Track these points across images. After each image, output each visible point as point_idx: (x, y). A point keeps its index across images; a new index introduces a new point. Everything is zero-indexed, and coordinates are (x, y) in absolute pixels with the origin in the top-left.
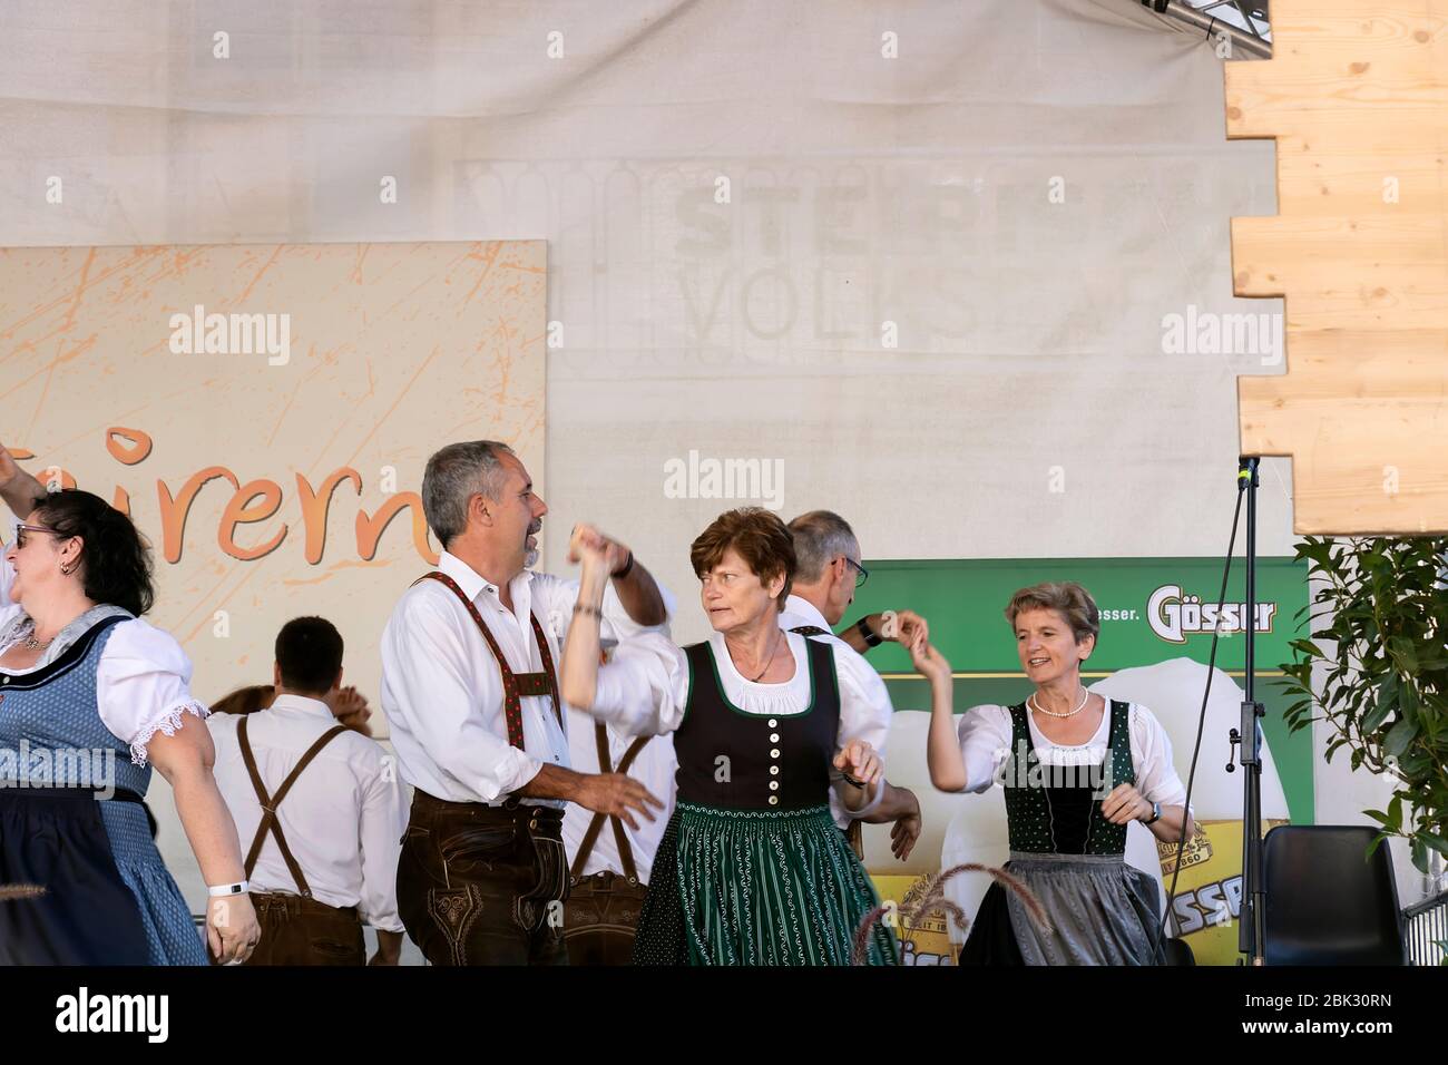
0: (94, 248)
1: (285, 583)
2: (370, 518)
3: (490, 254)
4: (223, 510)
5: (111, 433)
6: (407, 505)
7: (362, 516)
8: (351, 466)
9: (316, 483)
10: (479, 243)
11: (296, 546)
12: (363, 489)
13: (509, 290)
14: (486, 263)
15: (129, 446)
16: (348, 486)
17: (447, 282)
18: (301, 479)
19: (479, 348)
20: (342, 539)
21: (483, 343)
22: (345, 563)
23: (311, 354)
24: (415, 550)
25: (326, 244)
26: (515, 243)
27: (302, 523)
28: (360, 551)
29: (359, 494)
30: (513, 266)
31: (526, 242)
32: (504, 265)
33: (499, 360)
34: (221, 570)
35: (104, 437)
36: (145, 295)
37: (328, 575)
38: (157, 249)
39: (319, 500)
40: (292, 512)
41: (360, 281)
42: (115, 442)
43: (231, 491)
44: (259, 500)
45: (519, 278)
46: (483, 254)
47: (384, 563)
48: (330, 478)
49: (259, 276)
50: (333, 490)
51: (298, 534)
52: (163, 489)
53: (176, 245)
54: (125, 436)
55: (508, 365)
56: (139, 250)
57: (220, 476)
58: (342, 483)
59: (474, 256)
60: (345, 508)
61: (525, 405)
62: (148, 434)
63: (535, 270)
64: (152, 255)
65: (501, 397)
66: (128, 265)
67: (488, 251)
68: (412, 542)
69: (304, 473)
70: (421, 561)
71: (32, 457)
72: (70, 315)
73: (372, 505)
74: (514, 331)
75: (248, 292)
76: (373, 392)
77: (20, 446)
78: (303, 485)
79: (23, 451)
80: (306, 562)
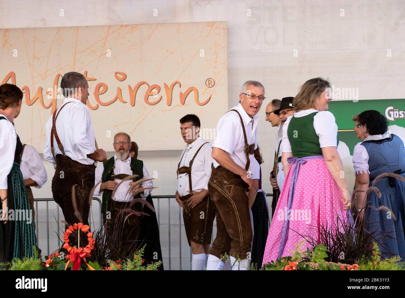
0: (110, 26)
1: (162, 111)
2: (183, 94)
4: (145, 92)
5: (116, 73)
6: (192, 90)
7: (181, 94)
8: (178, 81)
9: (169, 85)
10: (209, 22)
11: (164, 101)
12: (181, 86)
13: (217, 34)
14: (211, 27)
15: (121, 76)
16: (177, 85)
17: (202, 32)
18: (165, 84)
19: (210, 49)
20: (176, 99)
21: (211, 48)
22: (177, 106)
23: (167, 52)
24: (195, 102)
25: (170, 23)
26: (219, 22)
27: (166, 96)
28: (181, 102)
29: (180, 87)
30: (218, 28)
31: (221, 22)
32: (216, 28)
33: (215, 52)
34: (145, 108)
35: (114, 74)
36: (124, 38)
37: (172, 109)
38: (126, 26)
39: (170, 89)
40: (163, 92)
41: (179, 33)
42: (117, 76)
43: (147, 87)
44: (155, 90)
45: (220, 31)
46: (210, 25)
47: (187, 105)
48: (173, 84)
49: (153, 32)
50: (174, 86)
51: (165, 98)
52: (130, 87)
53: (131, 25)
54: (120, 74)
55: (218, 53)
56: (122, 26)
57: (144, 84)
58: (176, 85)
59: (208, 25)
60: (177, 91)
61: (222, 64)
62: (126, 73)
63: (224, 29)
65: (216, 62)
66: (119, 30)
67: (212, 24)
68: (194, 100)
69: (166, 83)
70: (197, 104)
71: (96, 80)
72: (104, 43)
73: (184, 90)
74: (219, 45)
75: (150, 36)
76: (183, 61)
77: (93, 77)
78: (166, 85)
79: (94, 78)
80: (167, 105)
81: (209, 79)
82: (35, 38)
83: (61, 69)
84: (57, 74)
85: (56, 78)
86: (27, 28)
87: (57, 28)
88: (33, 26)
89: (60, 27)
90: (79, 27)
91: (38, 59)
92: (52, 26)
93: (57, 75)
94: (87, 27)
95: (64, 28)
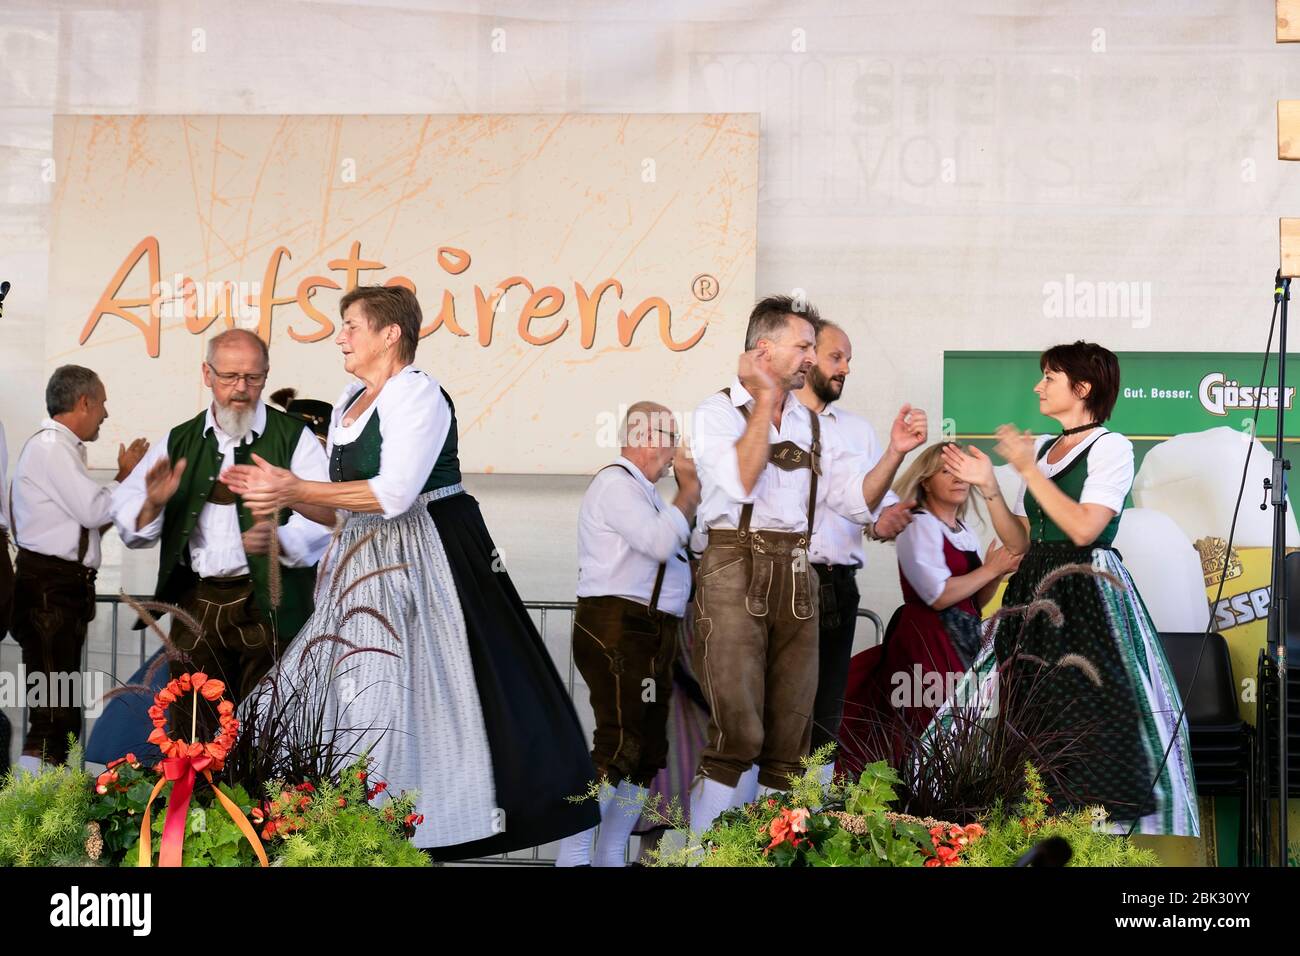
0: (429, 116)
1: (566, 362)
2: (628, 316)
3: (718, 123)
4: (522, 307)
5: (442, 251)
6: (654, 307)
7: (622, 316)
8: (616, 278)
9: (590, 289)
10: (709, 115)
11: (574, 335)
12: (623, 295)
13: (731, 150)
14: (715, 129)
15: (454, 261)
16: (612, 291)
17: (687, 143)
18: (579, 288)
19: (709, 192)
20: (608, 331)
21: (712, 189)
22: (609, 349)
23: (587, 194)
24: (660, 340)
25: (599, 114)
26: (736, 115)
27: (579, 320)
28: (621, 339)
29: (621, 297)
30: (735, 132)
31: (744, 114)
32: (728, 131)
33: (724, 201)
34: (520, 352)
35: (436, 254)
36: (466, 151)
37: (596, 357)
38: (475, 116)
39: (590, 302)
40: (571, 309)
41: (622, 142)
42: (445, 259)
43: (527, 294)
44: (549, 301)
45: (739, 140)
46: (713, 123)
47: (638, 349)
48: (601, 285)
49: (548, 139)
50: (602, 294)
51: (576, 327)
52: (478, 292)
53: (489, 115)
54: (451, 253)
55: (730, 205)
56: (462, 117)
57: (520, 283)
58: (609, 289)
59: (706, 124)
60: (611, 306)
61: (742, 235)
62: (468, 252)
63: (751, 135)
64: (471, 121)
65: (725, 229)
66: (453, 128)
67: (716, 120)
68: (658, 334)
69: (580, 283)
70: (665, 348)
71: (385, 267)
72: (412, 164)
73: (630, 306)
74: (735, 180)
75: (541, 149)
76: (631, 224)
77: (374, 260)
78: (580, 291)
79: (378, 263)
80: (581, 347)
81: (702, 278)
82: (217, 142)
83: (288, 233)
84: (275, 246)
85: (274, 257)
86: (199, 116)
87: (282, 116)
88: (215, 108)
89: (289, 116)
90: (342, 116)
91: (224, 202)
92: (269, 111)
93: (276, 252)
94: (365, 116)
95: (301, 117)
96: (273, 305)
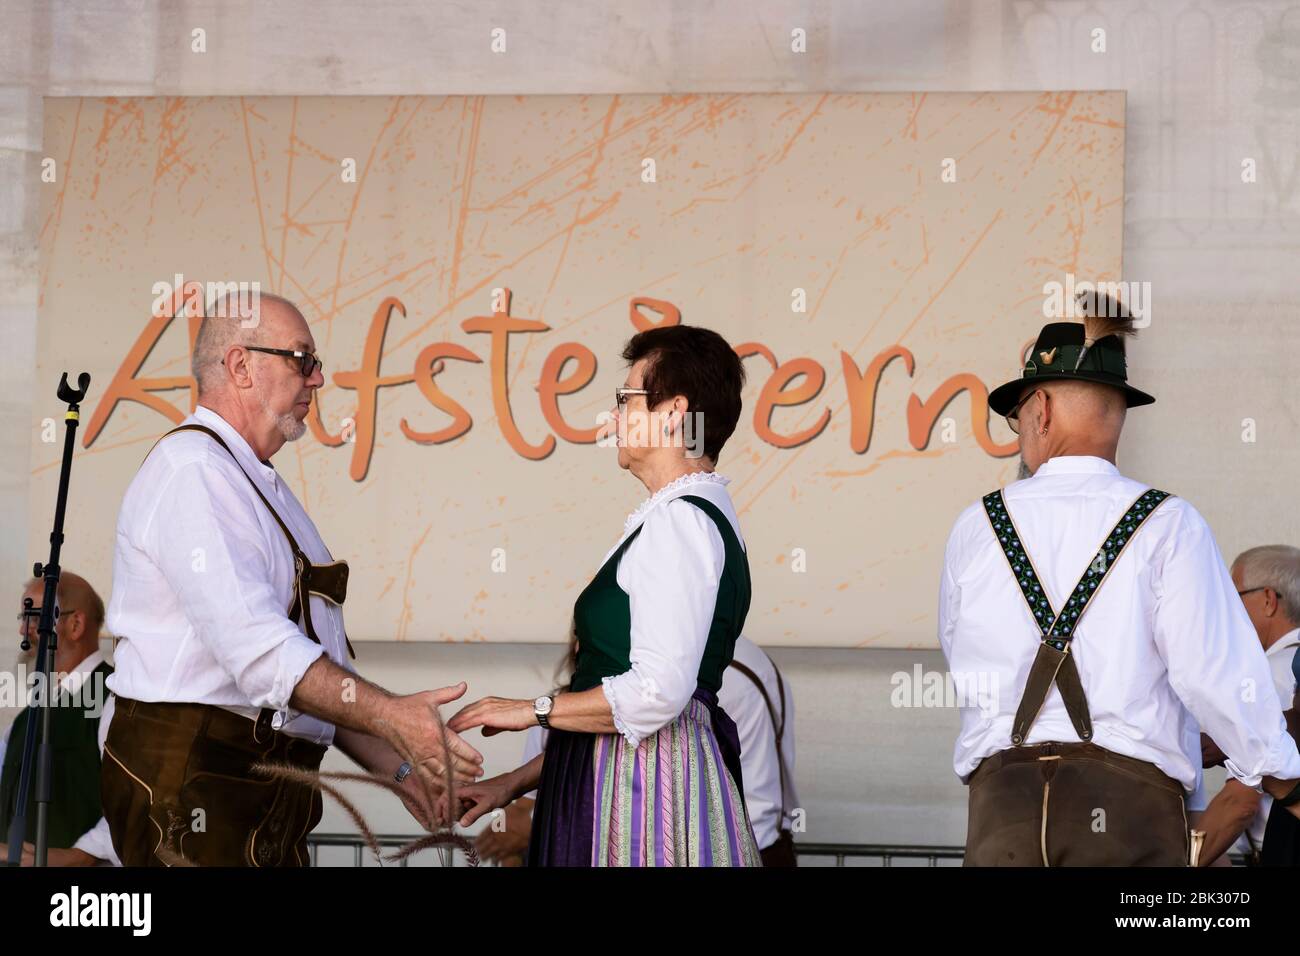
0: (617, 96)
1: (827, 474)
2: (923, 402)
3: (1062, 107)
4: (759, 391)
5: (636, 304)
6: (964, 389)
7: (914, 401)
8: (905, 344)
9: (863, 362)
10: (1048, 93)
11: (840, 432)
12: (916, 371)
13: (1083, 147)
14: (1056, 116)
15: (655, 318)
16: (899, 366)
17: (1013, 137)
18: (847, 361)
19: (1048, 213)
20: (892, 427)
21: (1052, 207)
22: (895, 453)
23: (859, 217)
25: (877, 94)
26: (1090, 94)
27: (847, 409)
28: (913, 439)
29: (912, 374)
30: (1087, 119)
31: (1101, 93)
32: (1077, 118)
33: (1070, 226)
34: (756, 458)
35: (627, 308)
36: (674, 150)
37: (874, 467)
38: (688, 96)
39: (865, 381)
40: (836, 394)
41: (914, 136)
42: (641, 315)
43: (771, 369)
44: (800, 381)
45: (1094, 133)
46: (1053, 105)
47: (938, 453)
48: (879, 358)
49: (801, 130)
50: (882, 370)
51: (843, 419)
53: (709, 94)
54: (651, 307)
55: (1081, 232)
56: (667, 99)
57: (757, 353)
58: (893, 362)
59: (1043, 108)
60: (896, 390)
62: (677, 306)
63: (1112, 124)
64: (681, 105)
65: (1073, 269)
66: (654, 115)
67: (1059, 102)
68: (971, 430)
69: (849, 351)
70: (980, 452)
71: (548, 329)
72: (590, 171)
73: (926, 388)
74: (1088, 194)
75: (788, 147)
76: (926, 261)
77: (534, 317)
78: (848, 363)
79: (538, 323)
80: (852, 452)
82: (293, 138)
83: (401, 277)
84: (379, 298)
85: (377, 317)
86: (265, 97)
87: (391, 97)
88: (284, 86)
89: (402, 97)
90: (484, 96)
91: (303, 229)
92: (367, 89)
93: (383, 305)
94: (519, 97)
95: (421, 99)
96: (379, 387)
